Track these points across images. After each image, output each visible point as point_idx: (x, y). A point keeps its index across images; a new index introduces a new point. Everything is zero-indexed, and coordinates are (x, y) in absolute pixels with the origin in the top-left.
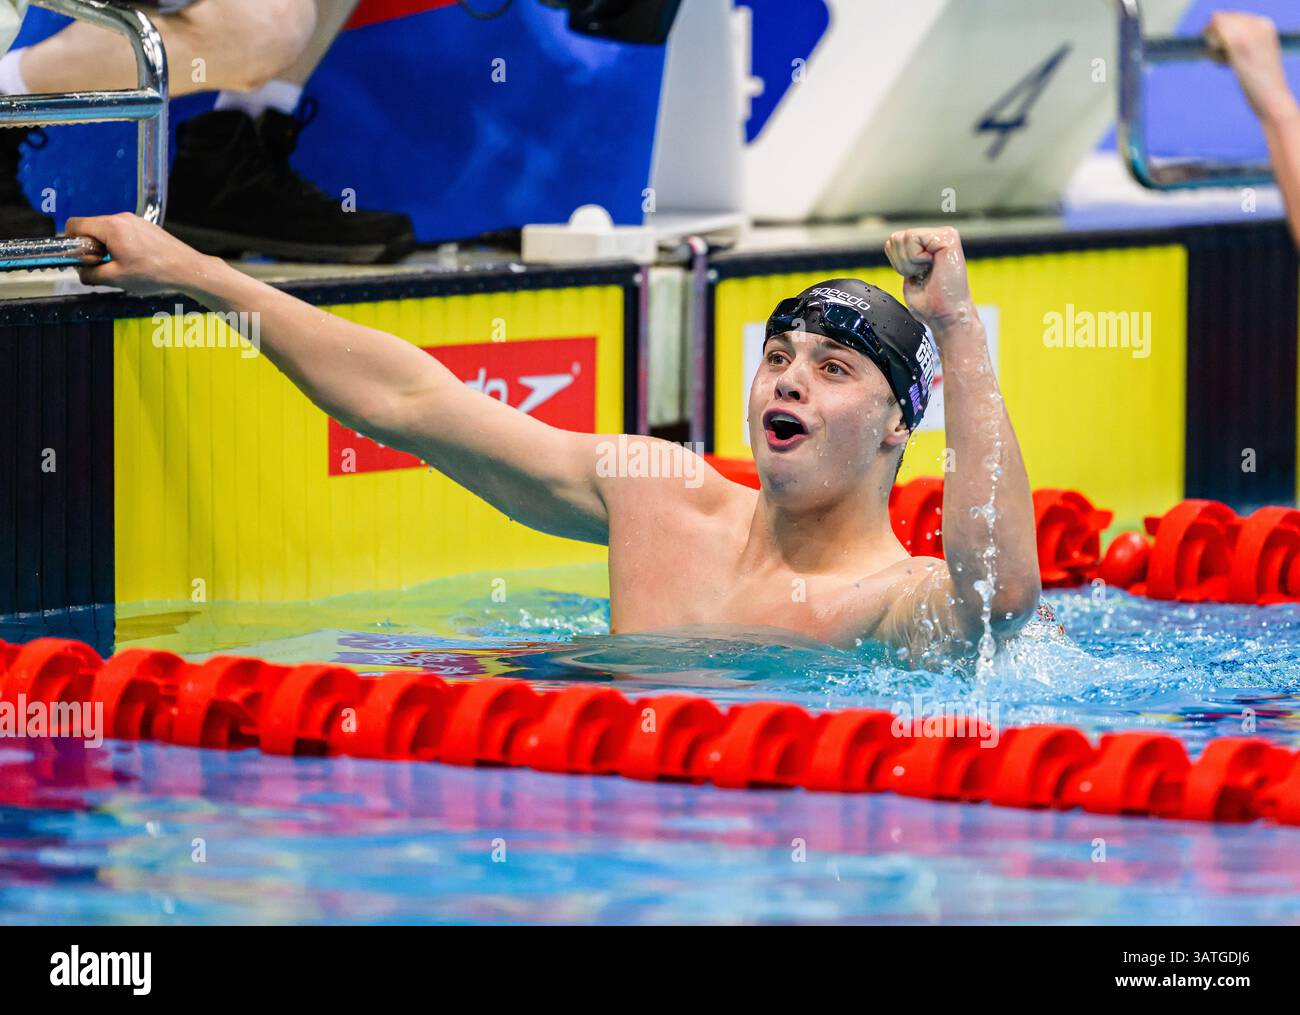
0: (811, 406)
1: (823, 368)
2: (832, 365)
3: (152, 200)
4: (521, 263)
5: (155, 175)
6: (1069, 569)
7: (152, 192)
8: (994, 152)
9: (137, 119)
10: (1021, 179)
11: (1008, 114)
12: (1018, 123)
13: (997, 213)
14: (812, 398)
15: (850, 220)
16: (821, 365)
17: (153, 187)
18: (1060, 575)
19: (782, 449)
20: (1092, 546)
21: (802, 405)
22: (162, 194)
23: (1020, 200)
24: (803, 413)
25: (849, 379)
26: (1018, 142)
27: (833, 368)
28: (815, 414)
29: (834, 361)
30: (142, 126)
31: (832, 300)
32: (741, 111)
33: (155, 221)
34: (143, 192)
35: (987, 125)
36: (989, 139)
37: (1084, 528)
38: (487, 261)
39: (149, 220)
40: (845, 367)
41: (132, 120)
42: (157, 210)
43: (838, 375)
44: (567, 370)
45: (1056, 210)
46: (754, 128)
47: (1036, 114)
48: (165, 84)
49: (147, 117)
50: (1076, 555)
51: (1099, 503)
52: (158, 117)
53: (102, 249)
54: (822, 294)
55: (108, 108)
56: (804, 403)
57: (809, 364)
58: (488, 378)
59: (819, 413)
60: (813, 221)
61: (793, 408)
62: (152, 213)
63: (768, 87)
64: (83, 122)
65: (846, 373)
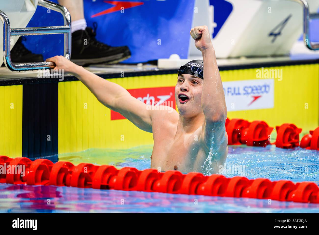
0: (190, 92)
1: (192, 83)
2: (194, 82)
3: (67, 53)
4: (158, 68)
5: (68, 47)
6: (291, 143)
7: (68, 51)
8: (273, 41)
9: (64, 33)
10: (279, 48)
11: (276, 32)
12: (279, 34)
13: (274, 56)
14: (190, 90)
15: (238, 58)
16: (192, 82)
17: (68, 50)
18: (289, 145)
19: (183, 103)
20: (297, 137)
21: (187, 92)
22: (70, 51)
23: (279, 53)
24: (188, 94)
25: (198, 85)
26: (279, 38)
27: (194, 83)
28: (190, 94)
29: (194, 81)
30: (65, 35)
31: (193, 65)
32: (212, 31)
33: (68, 58)
34: (65, 51)
35: (271, 34)
36: (272, 38)
37: (295, 133)
38: (149, 68)
39: (67, 58)
40: (198, 82)
41: (63, 33)
42: (69, 55)
43: (196, 84)
44: (169, 94)
45: (288, 55)
46: (214, 35)
47: (283, 32)
48: (71, 24)
49: (66, 33)
50: (293, 140)
51: (299, 126)
52: (69, 33)
53: (55, 65)
54: (191, 64)
55: (57, 30)
56: (188, 92)
57: (188, 82)
58: (150, 96)
59: (192, 94)
60: (229, 58)
61: (185, 93)
62: (68, 56)
63: (218, 25)
64: (50, 34)
65: (198, 84)
